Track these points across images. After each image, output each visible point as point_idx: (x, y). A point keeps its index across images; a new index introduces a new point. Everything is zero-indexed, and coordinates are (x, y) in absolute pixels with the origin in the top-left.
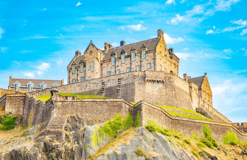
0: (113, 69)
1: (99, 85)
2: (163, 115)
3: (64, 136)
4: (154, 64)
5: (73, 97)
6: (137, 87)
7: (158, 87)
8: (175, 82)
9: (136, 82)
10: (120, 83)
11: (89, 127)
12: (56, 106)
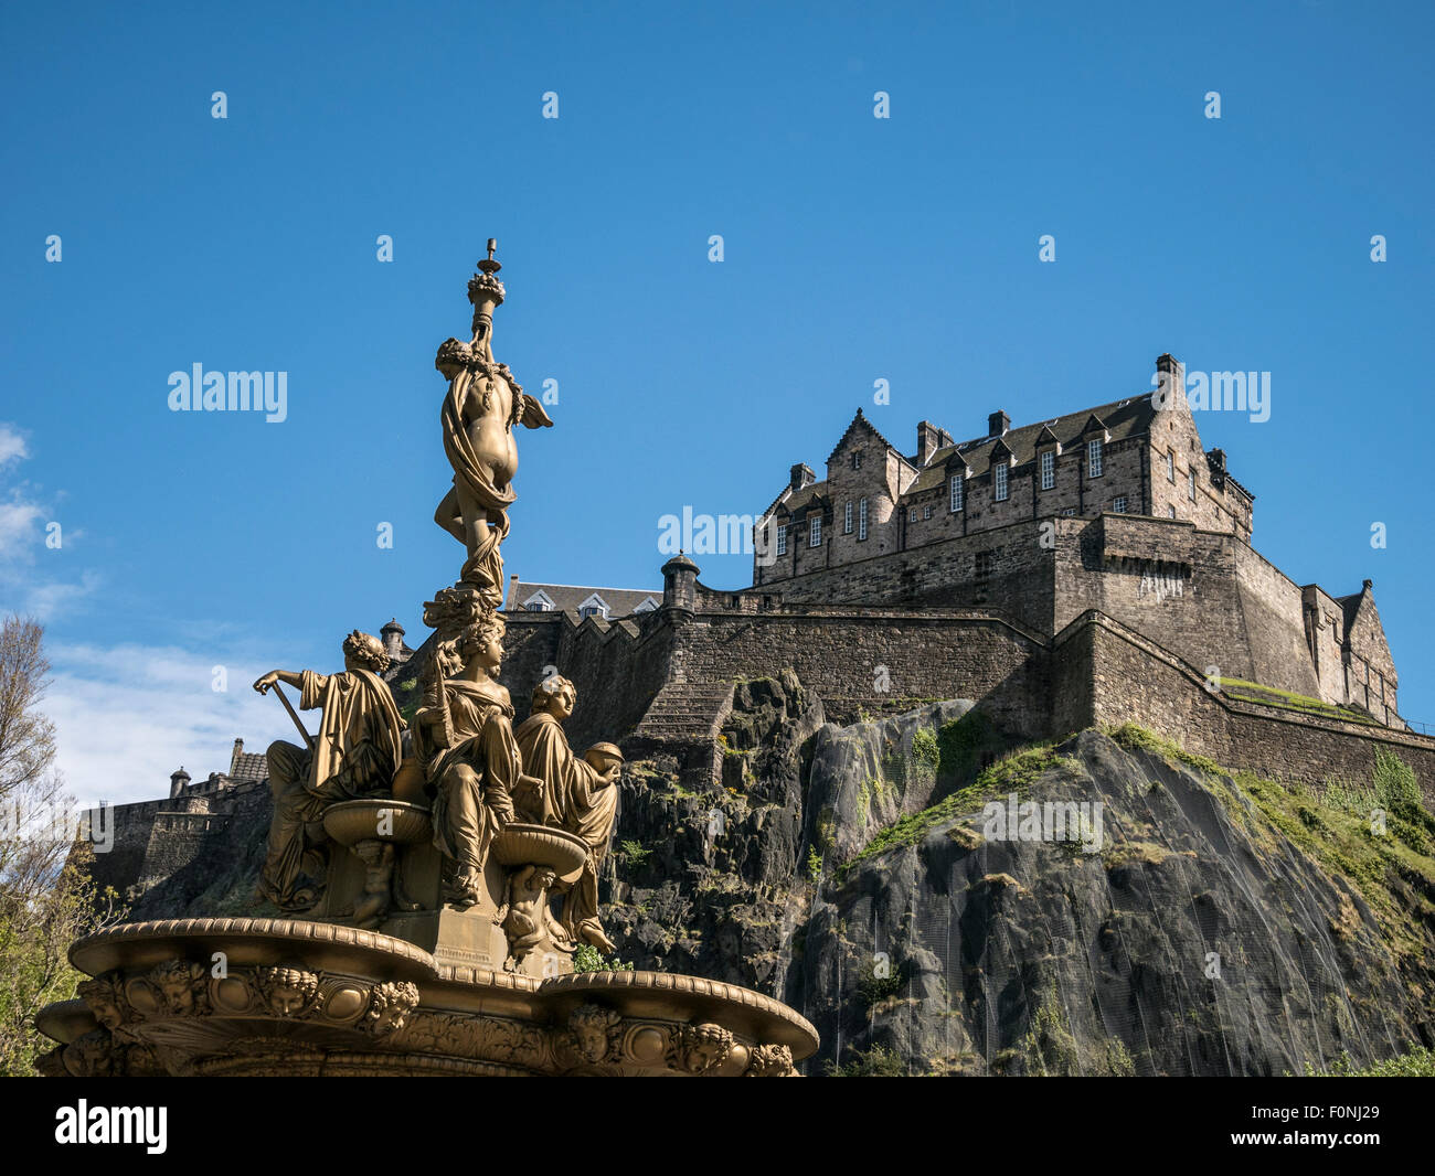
0: (952, 526)
1: (889, 584)
2: (1190, 692)
3: (718, 762)
4: (1144, 499)
5: (767, 599)
6: (1063, 585)
7: (1165, 592)
8: (1242, 571)
9: (1058, 563)
10: (986, 573)
11: (836, 728)
12: (687, 635)
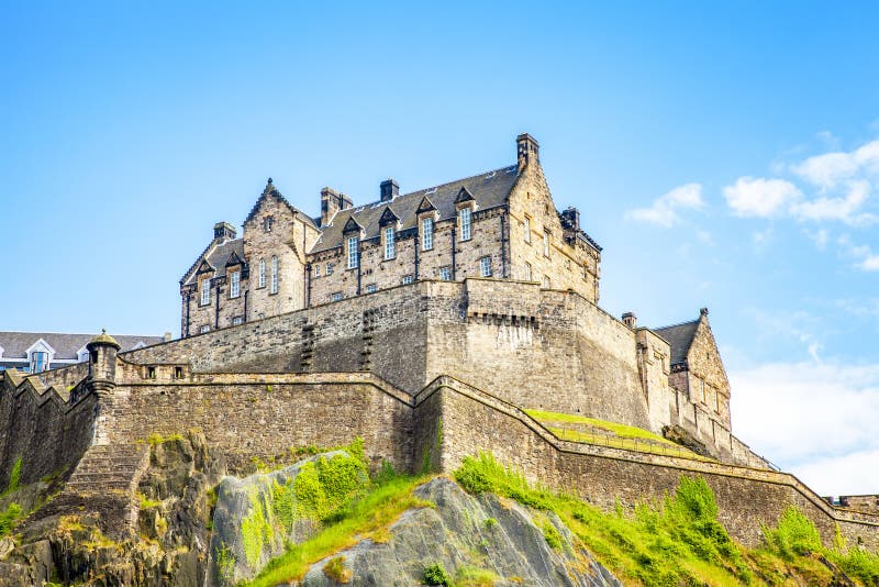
0: (349, 281)
1: (294, 336)
2: (526, 437)
3: (134, 516)
4: (504, 259)
5: (178, 369)
6: (434, 340)
7: (517, 342)
8: (581, 321)
9: (430, 320)
10: (372, 329)
11: (236, 480)
12: (110, 403)
